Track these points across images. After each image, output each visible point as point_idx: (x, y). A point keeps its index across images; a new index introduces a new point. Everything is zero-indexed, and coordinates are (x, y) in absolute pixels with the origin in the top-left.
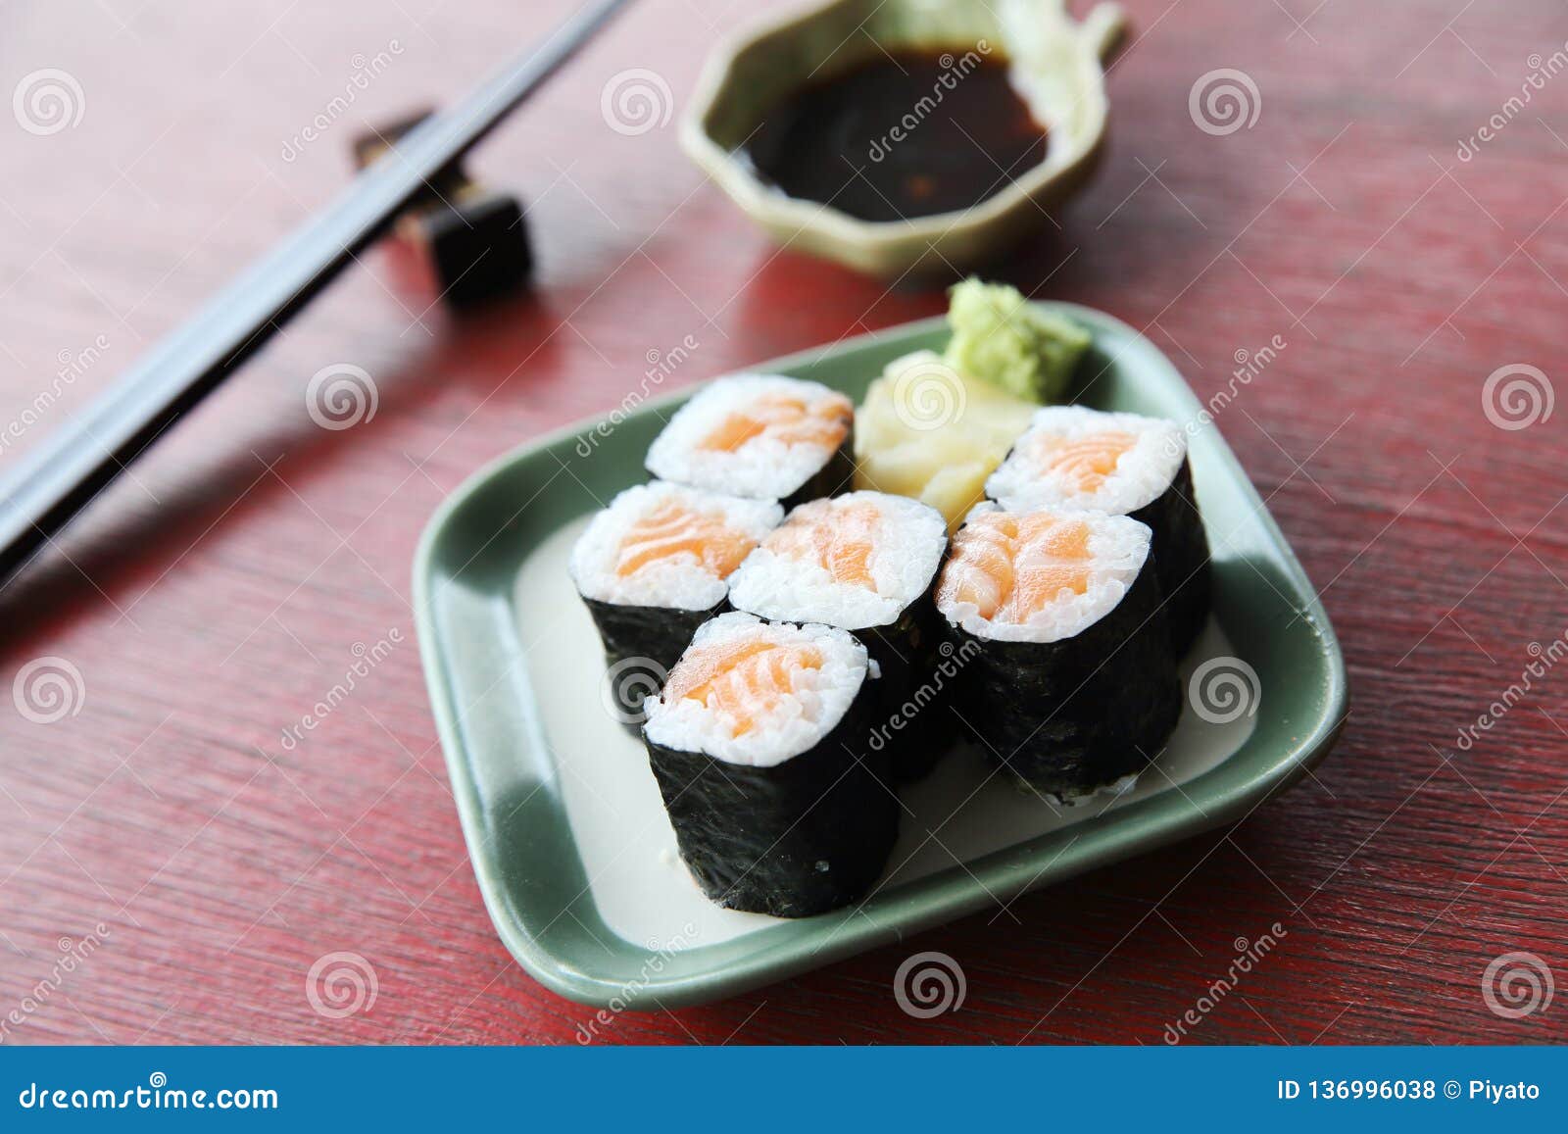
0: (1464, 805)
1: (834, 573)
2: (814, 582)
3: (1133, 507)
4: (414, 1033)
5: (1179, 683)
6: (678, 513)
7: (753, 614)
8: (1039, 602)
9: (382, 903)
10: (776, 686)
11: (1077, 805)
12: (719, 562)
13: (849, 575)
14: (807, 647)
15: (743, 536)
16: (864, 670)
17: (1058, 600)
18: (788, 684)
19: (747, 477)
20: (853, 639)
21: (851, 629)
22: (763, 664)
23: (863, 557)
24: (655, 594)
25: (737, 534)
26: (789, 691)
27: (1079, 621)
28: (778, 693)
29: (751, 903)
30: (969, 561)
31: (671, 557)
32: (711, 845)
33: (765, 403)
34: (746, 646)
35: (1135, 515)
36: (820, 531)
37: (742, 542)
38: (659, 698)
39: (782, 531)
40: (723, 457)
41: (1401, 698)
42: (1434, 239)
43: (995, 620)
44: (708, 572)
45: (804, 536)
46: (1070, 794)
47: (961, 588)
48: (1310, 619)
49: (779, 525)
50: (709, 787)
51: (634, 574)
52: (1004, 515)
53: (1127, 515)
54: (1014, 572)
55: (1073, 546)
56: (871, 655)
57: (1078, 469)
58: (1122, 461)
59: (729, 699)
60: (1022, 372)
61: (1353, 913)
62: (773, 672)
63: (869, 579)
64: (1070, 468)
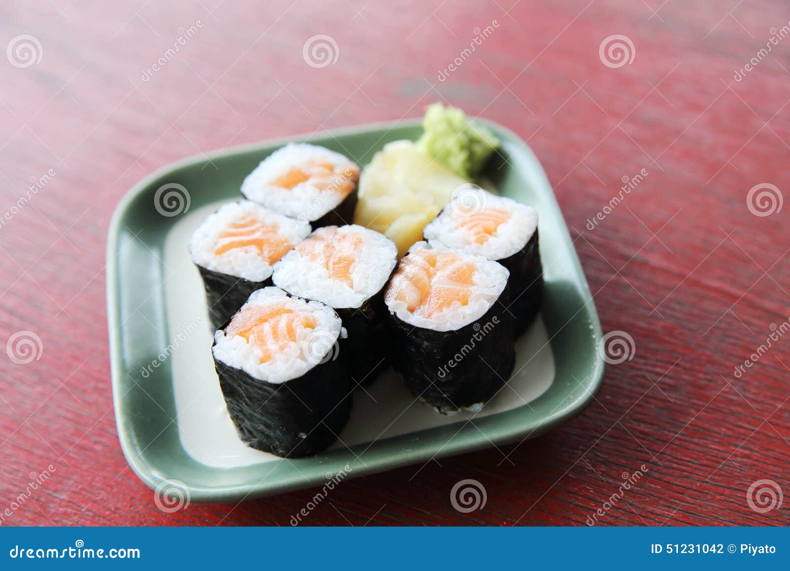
0: (658, 440)
1: (331, 272)
2: (320, 276)
3: (503, 256)
4: (73, 489)
5: (514, 355)
6: (253, 222)
7: (283, 290)
8: (440, 308)
9: (67, 410)
10: (287, 337)
11: (449, 415)
12: (270, 255)
13: (339, 275)
14: (309, 315)
15: (286, 241)
16: (339, 333)
17: (451, 308)
18: (295, 336)
19: (294, 206)
20: (336, 314)
21: (335, 308)
22: (283, 321)
23: (348, 265)
24: (233, 268)
25: (284, 239)
26: (295, 340)
27: (461, 322)
28: (288, 341)
29: (264, 447)
30: (407, 277)
31: (245, 248)
32: (244, 415)
33: (312, 163)
34: (276, 309)
35: (502, 262)
36: (328, 246)
37: (285, 244)
38: (224, 332)
39: (308, 242)
40: (284, 192)
41: (634, 373)
42: (695, 107)
43: (415, 314)
44: (264, 260)
45: (318, 247)
46: (446, 409)
47: (399, 293)
48: (591, 327)
49: (307, 238)
50: (244, 386)
51: (223, 255)
52: (430, 251)
53: (497, 261)
54: (430, 287)
55: (464, 276)
56: (343, 325)
57: (475, 230)
58: (501, 229)
59: (261, 341)
60: (459, 159)
61: (589, 494)
62: (287, 327)
63: (350, 279)
64: (472, 227)
